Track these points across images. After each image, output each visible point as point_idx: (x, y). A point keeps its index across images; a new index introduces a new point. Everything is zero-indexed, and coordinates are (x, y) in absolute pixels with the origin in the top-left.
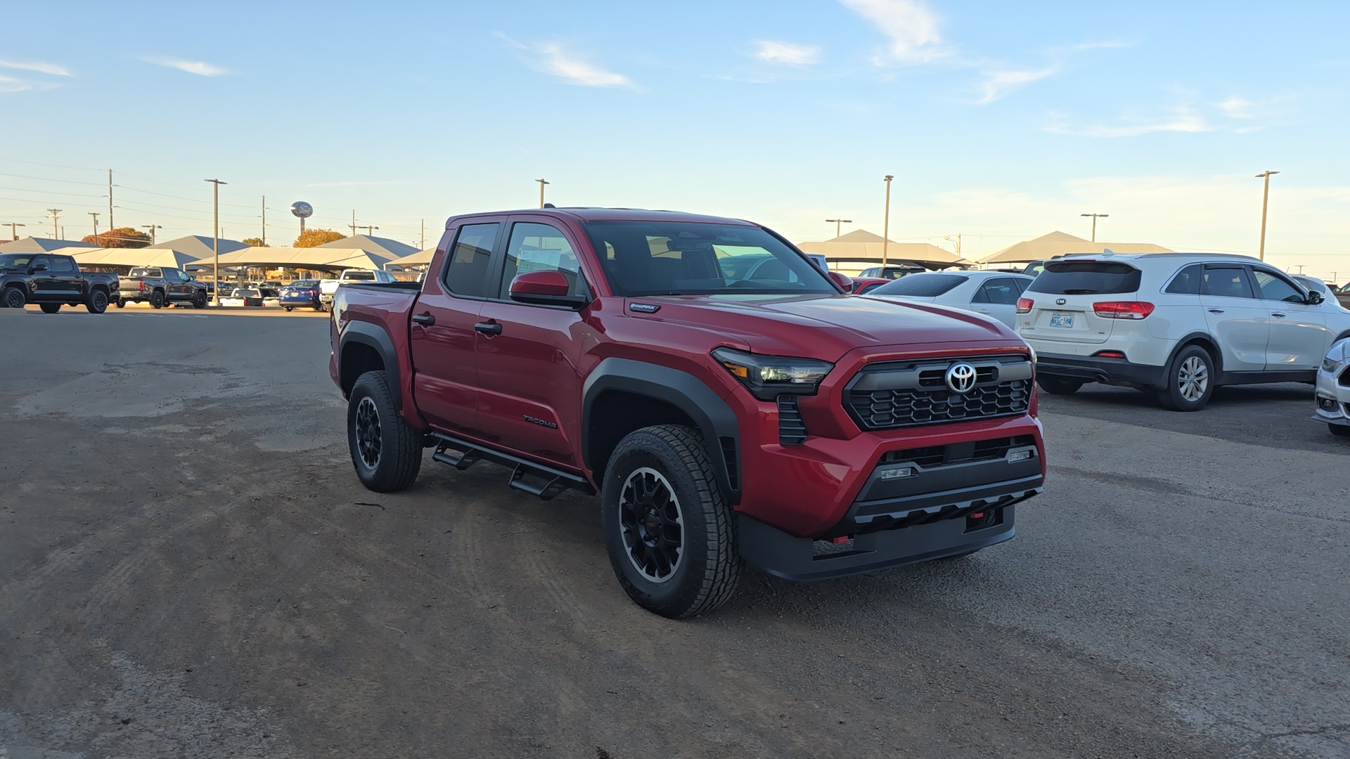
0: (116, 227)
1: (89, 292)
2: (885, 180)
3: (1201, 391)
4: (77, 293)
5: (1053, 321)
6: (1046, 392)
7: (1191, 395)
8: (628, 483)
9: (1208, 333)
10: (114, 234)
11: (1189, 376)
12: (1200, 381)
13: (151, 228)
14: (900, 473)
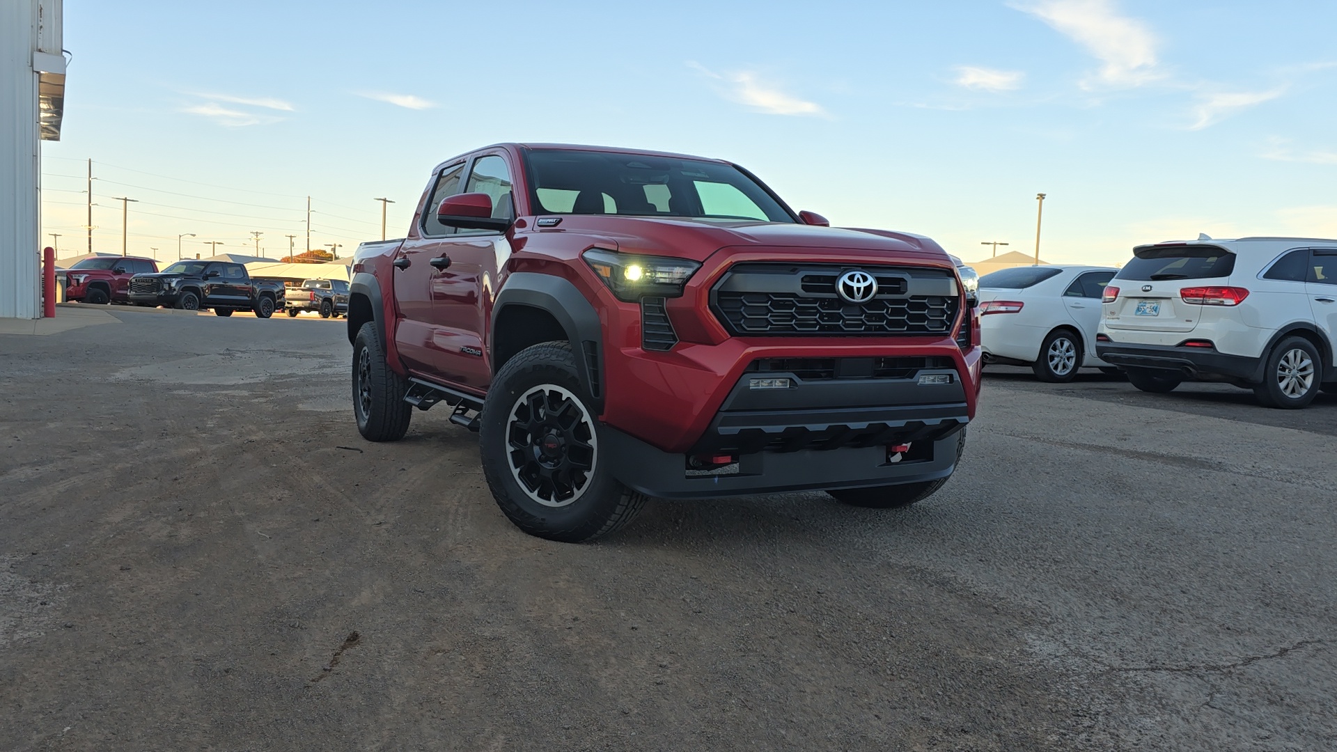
0: (312, 249)
1: (257, 299)
2: (1038, 198)
3: (1306, 388)
4: (246, 298)
5: (1138, 309)
6: (1138, 390)
7: (1293, 391)
8: (523, 399)
9: (1314, 323)
10: (308, 255)
11: (1290, 370)
12: (1304, 377)
13: (333, 247)
14: (778, 384)
